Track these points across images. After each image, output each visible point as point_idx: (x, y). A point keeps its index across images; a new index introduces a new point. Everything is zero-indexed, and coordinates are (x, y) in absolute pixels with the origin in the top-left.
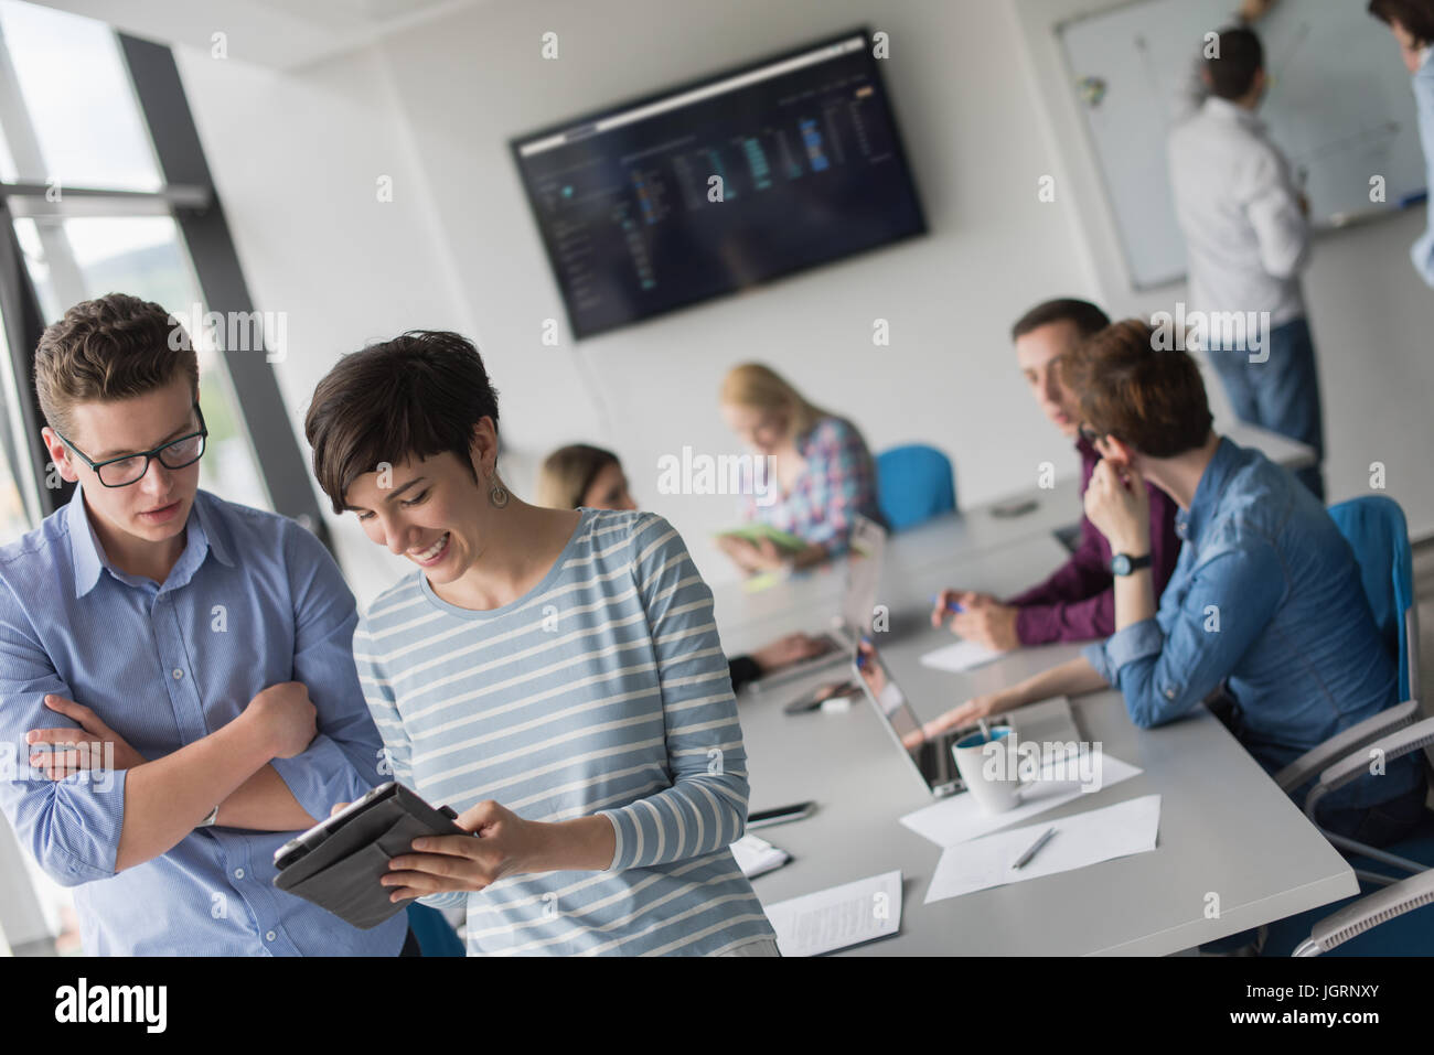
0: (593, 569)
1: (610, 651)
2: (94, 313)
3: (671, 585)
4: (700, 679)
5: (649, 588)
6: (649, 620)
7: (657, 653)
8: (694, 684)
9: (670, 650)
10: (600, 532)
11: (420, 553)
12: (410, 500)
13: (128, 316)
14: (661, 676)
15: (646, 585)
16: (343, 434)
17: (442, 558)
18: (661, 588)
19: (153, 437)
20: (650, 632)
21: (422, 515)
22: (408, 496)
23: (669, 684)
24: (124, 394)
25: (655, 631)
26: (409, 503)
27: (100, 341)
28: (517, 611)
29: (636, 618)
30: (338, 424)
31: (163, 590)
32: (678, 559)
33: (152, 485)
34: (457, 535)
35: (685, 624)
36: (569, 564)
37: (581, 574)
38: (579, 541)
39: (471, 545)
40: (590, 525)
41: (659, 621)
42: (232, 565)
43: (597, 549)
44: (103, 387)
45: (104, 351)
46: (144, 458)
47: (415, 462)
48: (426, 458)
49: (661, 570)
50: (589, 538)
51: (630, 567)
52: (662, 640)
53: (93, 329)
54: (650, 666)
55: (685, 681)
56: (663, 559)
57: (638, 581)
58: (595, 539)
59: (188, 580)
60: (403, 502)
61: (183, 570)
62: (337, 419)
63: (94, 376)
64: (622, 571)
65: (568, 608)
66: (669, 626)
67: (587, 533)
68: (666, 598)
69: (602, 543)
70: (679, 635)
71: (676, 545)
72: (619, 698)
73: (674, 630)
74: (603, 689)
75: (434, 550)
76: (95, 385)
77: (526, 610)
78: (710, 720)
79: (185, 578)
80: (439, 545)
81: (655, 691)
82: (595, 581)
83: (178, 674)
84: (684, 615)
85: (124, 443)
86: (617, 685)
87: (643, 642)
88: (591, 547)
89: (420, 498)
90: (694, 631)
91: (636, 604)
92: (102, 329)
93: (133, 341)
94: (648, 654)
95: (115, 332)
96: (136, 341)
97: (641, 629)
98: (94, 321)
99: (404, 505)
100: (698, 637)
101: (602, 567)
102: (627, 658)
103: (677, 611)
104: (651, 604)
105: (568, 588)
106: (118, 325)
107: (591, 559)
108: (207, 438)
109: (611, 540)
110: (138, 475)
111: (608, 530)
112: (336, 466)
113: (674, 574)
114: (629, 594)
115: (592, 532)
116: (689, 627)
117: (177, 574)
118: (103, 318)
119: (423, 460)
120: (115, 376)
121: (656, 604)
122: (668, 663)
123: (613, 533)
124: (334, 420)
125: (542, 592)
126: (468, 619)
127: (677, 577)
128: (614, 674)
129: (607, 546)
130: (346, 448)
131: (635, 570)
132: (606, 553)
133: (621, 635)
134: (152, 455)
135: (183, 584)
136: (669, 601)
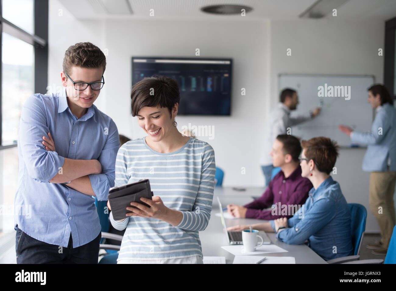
0: (192, 152)
1: (191, 172)
2: (84, 45)
3: (210, 162)
4: (209, 187)
5: (205, 161)
6: (202, 168)
7: (201, 177)
8: (207, 188)
9: (204, 177)
10: (195, 143)
11: (152, 131)
12: (155, 117)
13: (93, 48)
14: (200, 183)
15: (204, 160)
16: (143, 95)
17: (157, 134)
18: (207, 162)
19: (91, 80)
20: (201, 171)
21: (156, 122)
22: (154, 116)
23: (202, 186)
24: (87, 66)
25: (202, 172)
26: (154, 118)
27: (85, 52)
28: (169, 156)
29: (199, 167)
30: (143, 92)
31: (78, 120)
32: (212, 156)
33: (87, 92)
34: (163, 129)
35: (210, 172)
36: (186, 148)
37: (188, 152)
38: (189, 144)
39: (165, 134)
40: (193, 141)
41: (205, 169)
42: (96, 122)
43: (194, 147)
44: (82, 63)
45: (85, 54)
46: (87, 84)
47: (159, 108)
48: (162, 107)
49: (209, 157)
50: (192, 144)
51: (201, 154)
52: (203, 174)
53: (83, 48)
54: (199, 180)
55: (205, 186)
56: (210, 155)
57: (203, 158)
58: (194, 145)
59: (86, 120)
60: (153, 117)
61: (85, 118)
62: (142, 92)
63: (80, 60)
64: (199, 154)
65: (184, 159)
66: (206, 171)
67: (192, 142)
68: (208, 165)
69: (195, 146)
70: (208, 175)
71: (213, 153)
72: (191, 185)
73: (207, 173)
74: (188, 181)
75: (156, 132)
76: (80, 62)
77: (172, 156)
78: (208, 198)
79: (85, 120)
80: (157, 131)
81: (198, 186)
82: (191, 155)
83: (74, 143)
84: (210, 170)
85: (83, 79)
86: (191, 181)
87: (199, 173)
88: (192, 146)
89: (158, 117)
90: (211, 175)
91: (200, 163)
92: (85, 49)
93: (92, 54)
94: (199, 177)
95: (89, 50)
96: (93, 54)
97: (200, 170)
98: (84, 47)
99: (153, 118)
100: (212, 177)
101: (194, 152)
102: (195, 176)
103: (209, 169)
104: (204, 165)
105: (184, 154)
106: (90, 49)
107: (192, 149)
108: (104, 85)
109: (198, 146)
110: (84, 89)
111: (198, 143)
112: (139, 103)
113: (211, 159)
114: (199, 161)
115: (193, 143)
116: (210, 174)
117: (83, 118)
118: (86, 47)
119: (161, 108)
120: (86, 61)
121: (205, 165)
122: (203, 180)
123: (199, 145)
124: (141, 92)
125: (177, 153)
126: (155, 154)
127: (212, 160)
128: (191, 178)
129: (196, 147)
130: (143, 99)
131: (203, 155)
132: (196, 149)
133: (195, 170)
134: (89, 84)
135: (84, 121)
136: (208, 166)
